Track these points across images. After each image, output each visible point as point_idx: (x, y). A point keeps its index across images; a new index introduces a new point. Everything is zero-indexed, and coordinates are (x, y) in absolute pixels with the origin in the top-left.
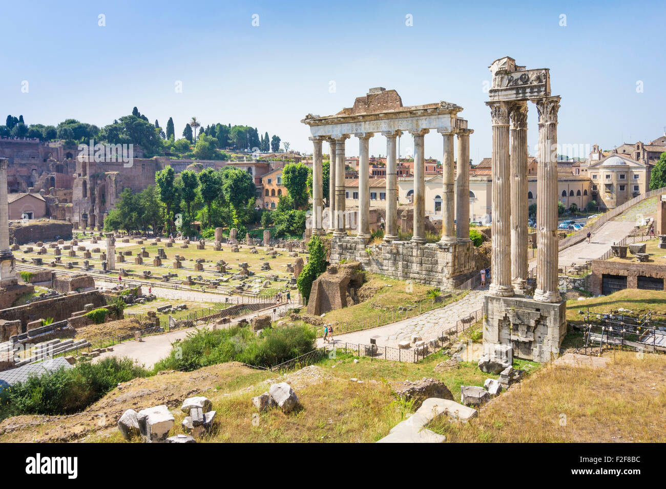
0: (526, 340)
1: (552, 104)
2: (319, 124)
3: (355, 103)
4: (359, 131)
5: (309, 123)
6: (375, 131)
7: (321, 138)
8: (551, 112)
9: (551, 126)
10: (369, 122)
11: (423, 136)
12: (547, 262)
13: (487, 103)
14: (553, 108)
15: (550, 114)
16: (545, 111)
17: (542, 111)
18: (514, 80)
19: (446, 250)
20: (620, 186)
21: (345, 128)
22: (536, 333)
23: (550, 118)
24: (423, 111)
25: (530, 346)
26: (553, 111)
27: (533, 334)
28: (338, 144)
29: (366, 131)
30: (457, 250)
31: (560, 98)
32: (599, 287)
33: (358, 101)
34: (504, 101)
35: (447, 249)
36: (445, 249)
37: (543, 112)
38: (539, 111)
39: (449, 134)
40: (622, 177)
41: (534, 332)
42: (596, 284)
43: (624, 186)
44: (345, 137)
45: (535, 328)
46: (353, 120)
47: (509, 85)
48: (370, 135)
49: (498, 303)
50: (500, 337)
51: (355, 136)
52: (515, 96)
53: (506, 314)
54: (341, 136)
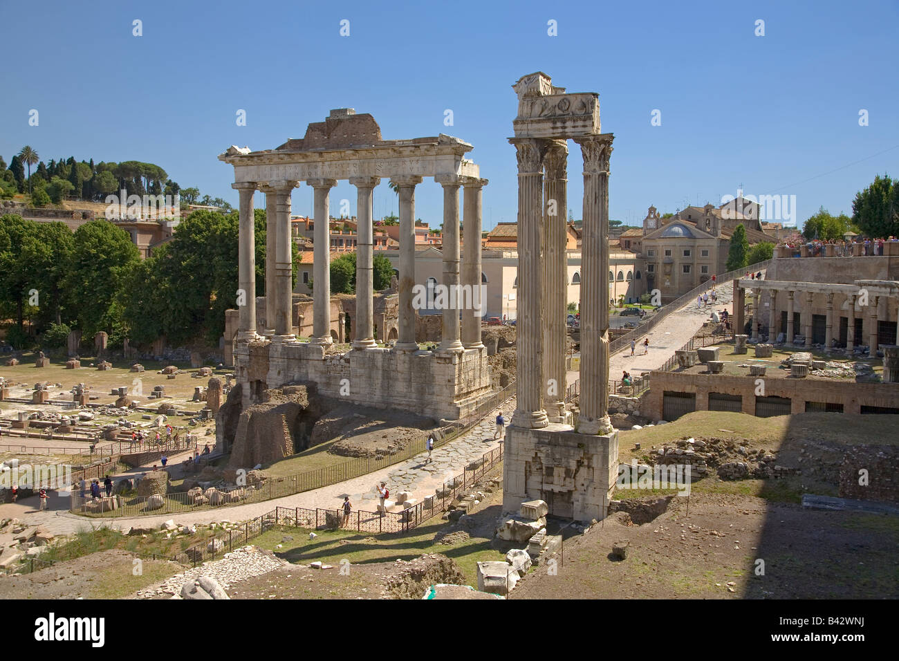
0: (564, 490)
1: (603, 146)
2: (249, 162)
3: (307, 131)
4: (313, 176)
5: (232, 162)
6: (339, 177)
7: (252, 186)
8: (600, 157)
9: (601, 177)
10: (329, 163)
11: (413, 187)
12: (594, 376)
13: (512, 141)
14: (603, 152)
15: (600, 160)
16: (592, 156)
17: (588, 155)
18: (550, 106)
19: (447, 361)
20: (684, 267)
21: (291, 171)
22: (577, 478)
23: (600, 166)
24: (413, 149)
25: (570, 497)
26: (603, 156)
27: (573, 480)
28: (280, 195)
29: (324, 177)
30: (463, 361)
31: (613, 138)
32: (659, 410)
33: (312, 128)
34: (535, 139)
35: (448, 358)
36: (445, 359)
37: (590, 157)
38: (584, 155)
39: (452, 184)
40: (687, 253)
41: (574, 478)
42: (655, 405)
43: (688, 267)
44: (291, 185)
45: (577, 471)
46: (303, 158)
47: (542, 115)
48: (330, 183)
49: (524, 437)
50: (528, 487)
51: (308, 184)
52: (551, 131)
53: (536, 453)
54: (284, 183)
